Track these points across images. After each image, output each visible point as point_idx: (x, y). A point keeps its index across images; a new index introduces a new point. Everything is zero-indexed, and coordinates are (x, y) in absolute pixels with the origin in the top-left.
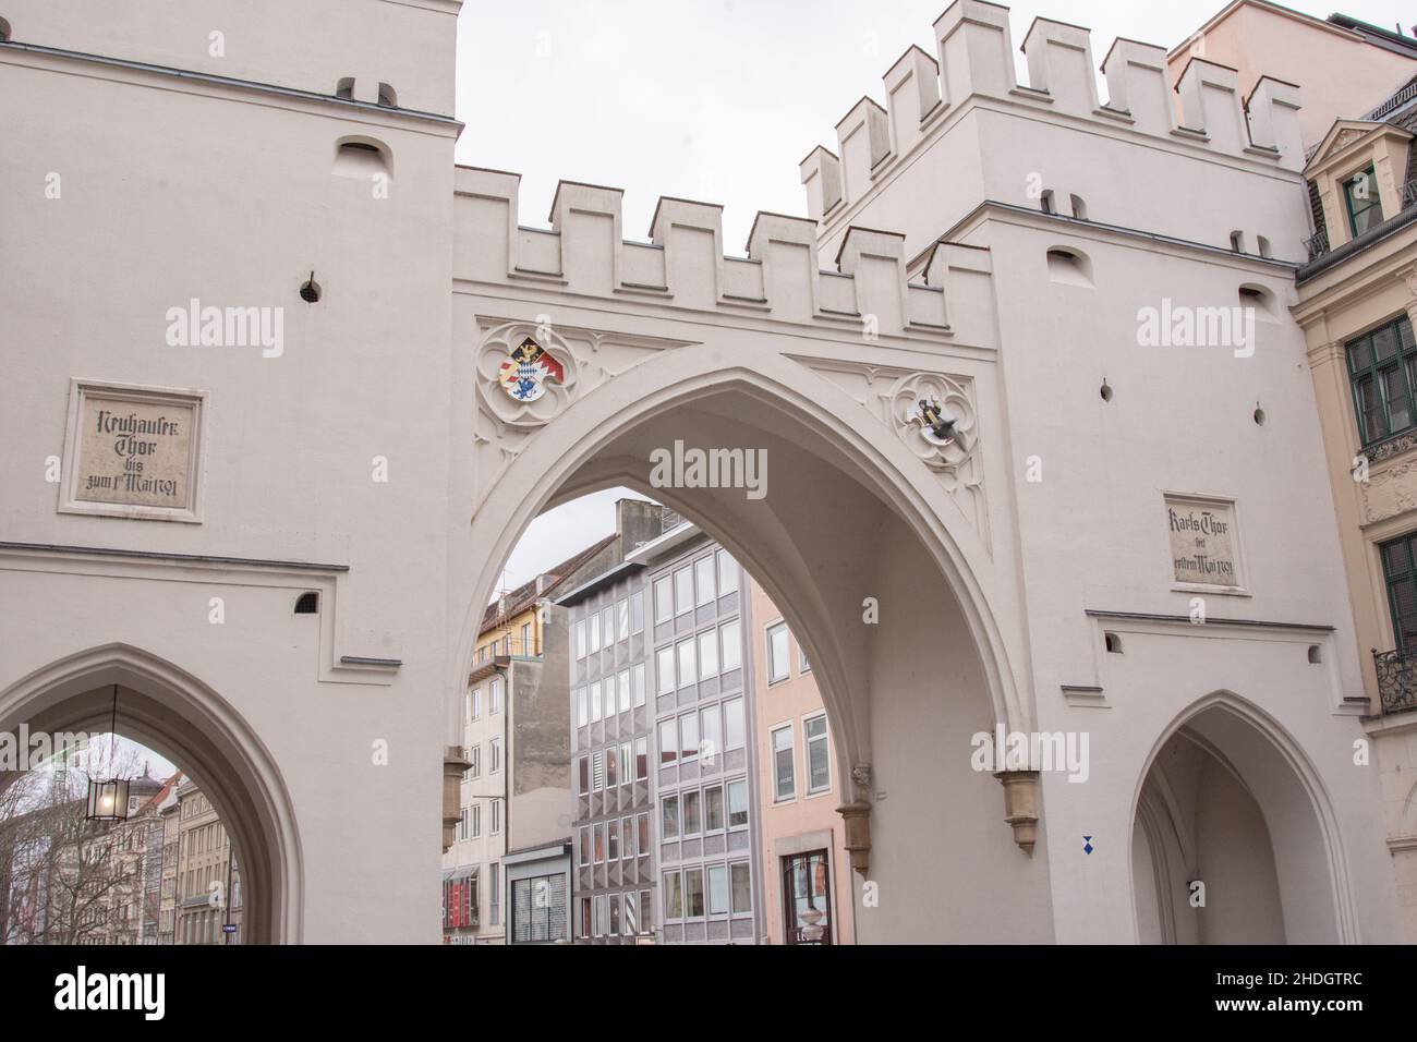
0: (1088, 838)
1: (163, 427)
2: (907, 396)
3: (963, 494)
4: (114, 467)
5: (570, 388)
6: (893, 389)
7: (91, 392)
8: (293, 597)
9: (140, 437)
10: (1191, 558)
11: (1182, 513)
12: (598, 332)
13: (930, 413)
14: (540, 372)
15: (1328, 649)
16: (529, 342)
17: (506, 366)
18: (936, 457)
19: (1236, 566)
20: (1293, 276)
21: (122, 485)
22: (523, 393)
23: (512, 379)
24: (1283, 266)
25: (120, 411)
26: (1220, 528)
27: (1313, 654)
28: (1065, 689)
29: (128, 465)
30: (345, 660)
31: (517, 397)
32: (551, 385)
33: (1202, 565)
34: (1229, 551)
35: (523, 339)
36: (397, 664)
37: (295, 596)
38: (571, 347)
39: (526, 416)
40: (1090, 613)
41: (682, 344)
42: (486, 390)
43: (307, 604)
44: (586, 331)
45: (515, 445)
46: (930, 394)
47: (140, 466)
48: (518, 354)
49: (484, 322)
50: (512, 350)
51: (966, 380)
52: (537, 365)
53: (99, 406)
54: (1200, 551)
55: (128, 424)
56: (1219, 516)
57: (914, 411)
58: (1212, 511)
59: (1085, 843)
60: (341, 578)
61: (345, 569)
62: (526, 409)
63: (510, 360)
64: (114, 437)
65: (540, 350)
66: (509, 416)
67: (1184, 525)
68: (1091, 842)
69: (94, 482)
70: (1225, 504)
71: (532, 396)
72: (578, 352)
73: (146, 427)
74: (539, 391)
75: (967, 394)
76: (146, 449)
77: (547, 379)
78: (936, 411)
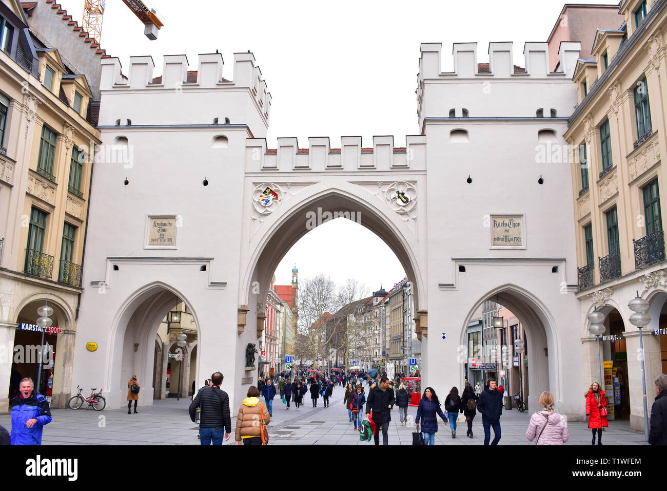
0: (444, 334)
1: (169, 224)
2: (391, 190)
3: (411, 221)
4: (157, 236)
5: (280, 200)
6: (386, 188)
7: (152, 217)
8: (199, 267)
9: (163, 228)
10: (502, 237)
11: (499, 221)
12: (289, 183)
13: (400, 195)
14: (271, 197)
15: (561, 267)
16: (268, 188)
17: (261, 196)
18: (401, 210)
19: (522, 239)
20: (567, 123)
21: (159, 240)
22: (266, 204)
23: (263, 200)
24: (562, 120)
25: (159, 221)
26: (517, 225)
27: (555, 270)
28: (440, 285)
29: (161, 235)
30: (211, 283)
31: (264, 205)
32: (275, 200)
33: (507, 239)
34: (520, 233)
35: (266, 188)
36: (225, 284)
37: (200, 266)
38: (280, 188)
39: (267, 211)
40: (453, 259)
41: (316, 183)
42: (254, 204)
43: (204, 268)
44: (285, 183)
45: (263, 219)
46: (401, 189)
47: (163, 235)
48: (265, 192)
49: (255, 184)
50: (263, 191)
51: (415, 182)
52: (270, 195)
53: (154, 221)
54: (507, 234)
55: (161, 225)
56: (516, 221)
57: (395, 195)
58: (514, 219)
59: (443, 335)
60: (211, 261)
61: (213, 259)
62: (267, 208)
63: (263, 195)
64: (157, 228)
65: (271, 190)
66: (261, 211)
67: (500, 225)
68: (445, 335)
69: (153, 240)
70: (520, 216)
71: (269, 204)
72: (282, 189)
73: (165, 225)
74: (271, 202)
75: (414, 187)
76: (165, 230)
77: (273, 199)
78: (403, 194)
